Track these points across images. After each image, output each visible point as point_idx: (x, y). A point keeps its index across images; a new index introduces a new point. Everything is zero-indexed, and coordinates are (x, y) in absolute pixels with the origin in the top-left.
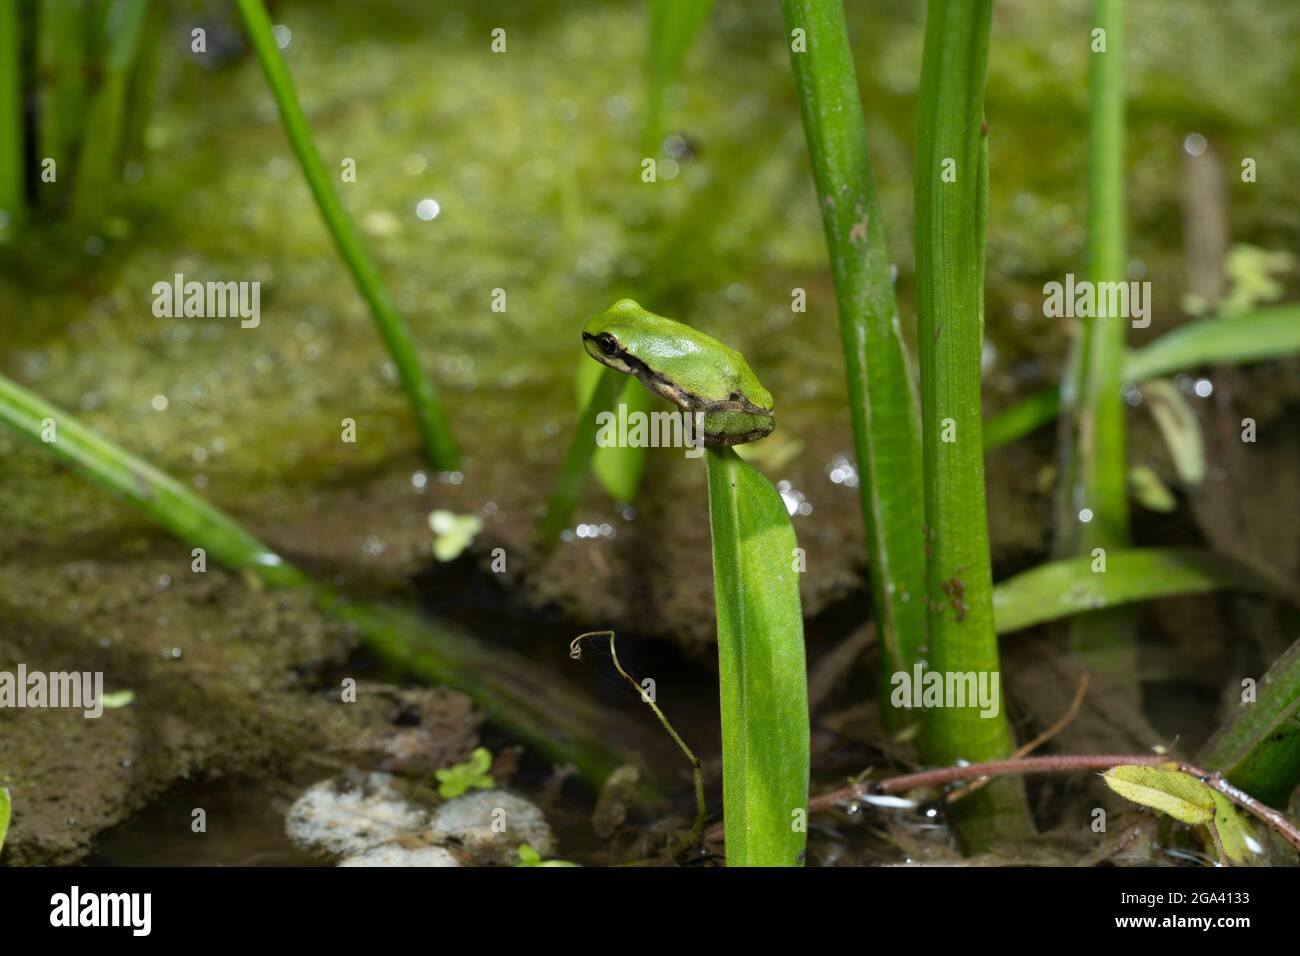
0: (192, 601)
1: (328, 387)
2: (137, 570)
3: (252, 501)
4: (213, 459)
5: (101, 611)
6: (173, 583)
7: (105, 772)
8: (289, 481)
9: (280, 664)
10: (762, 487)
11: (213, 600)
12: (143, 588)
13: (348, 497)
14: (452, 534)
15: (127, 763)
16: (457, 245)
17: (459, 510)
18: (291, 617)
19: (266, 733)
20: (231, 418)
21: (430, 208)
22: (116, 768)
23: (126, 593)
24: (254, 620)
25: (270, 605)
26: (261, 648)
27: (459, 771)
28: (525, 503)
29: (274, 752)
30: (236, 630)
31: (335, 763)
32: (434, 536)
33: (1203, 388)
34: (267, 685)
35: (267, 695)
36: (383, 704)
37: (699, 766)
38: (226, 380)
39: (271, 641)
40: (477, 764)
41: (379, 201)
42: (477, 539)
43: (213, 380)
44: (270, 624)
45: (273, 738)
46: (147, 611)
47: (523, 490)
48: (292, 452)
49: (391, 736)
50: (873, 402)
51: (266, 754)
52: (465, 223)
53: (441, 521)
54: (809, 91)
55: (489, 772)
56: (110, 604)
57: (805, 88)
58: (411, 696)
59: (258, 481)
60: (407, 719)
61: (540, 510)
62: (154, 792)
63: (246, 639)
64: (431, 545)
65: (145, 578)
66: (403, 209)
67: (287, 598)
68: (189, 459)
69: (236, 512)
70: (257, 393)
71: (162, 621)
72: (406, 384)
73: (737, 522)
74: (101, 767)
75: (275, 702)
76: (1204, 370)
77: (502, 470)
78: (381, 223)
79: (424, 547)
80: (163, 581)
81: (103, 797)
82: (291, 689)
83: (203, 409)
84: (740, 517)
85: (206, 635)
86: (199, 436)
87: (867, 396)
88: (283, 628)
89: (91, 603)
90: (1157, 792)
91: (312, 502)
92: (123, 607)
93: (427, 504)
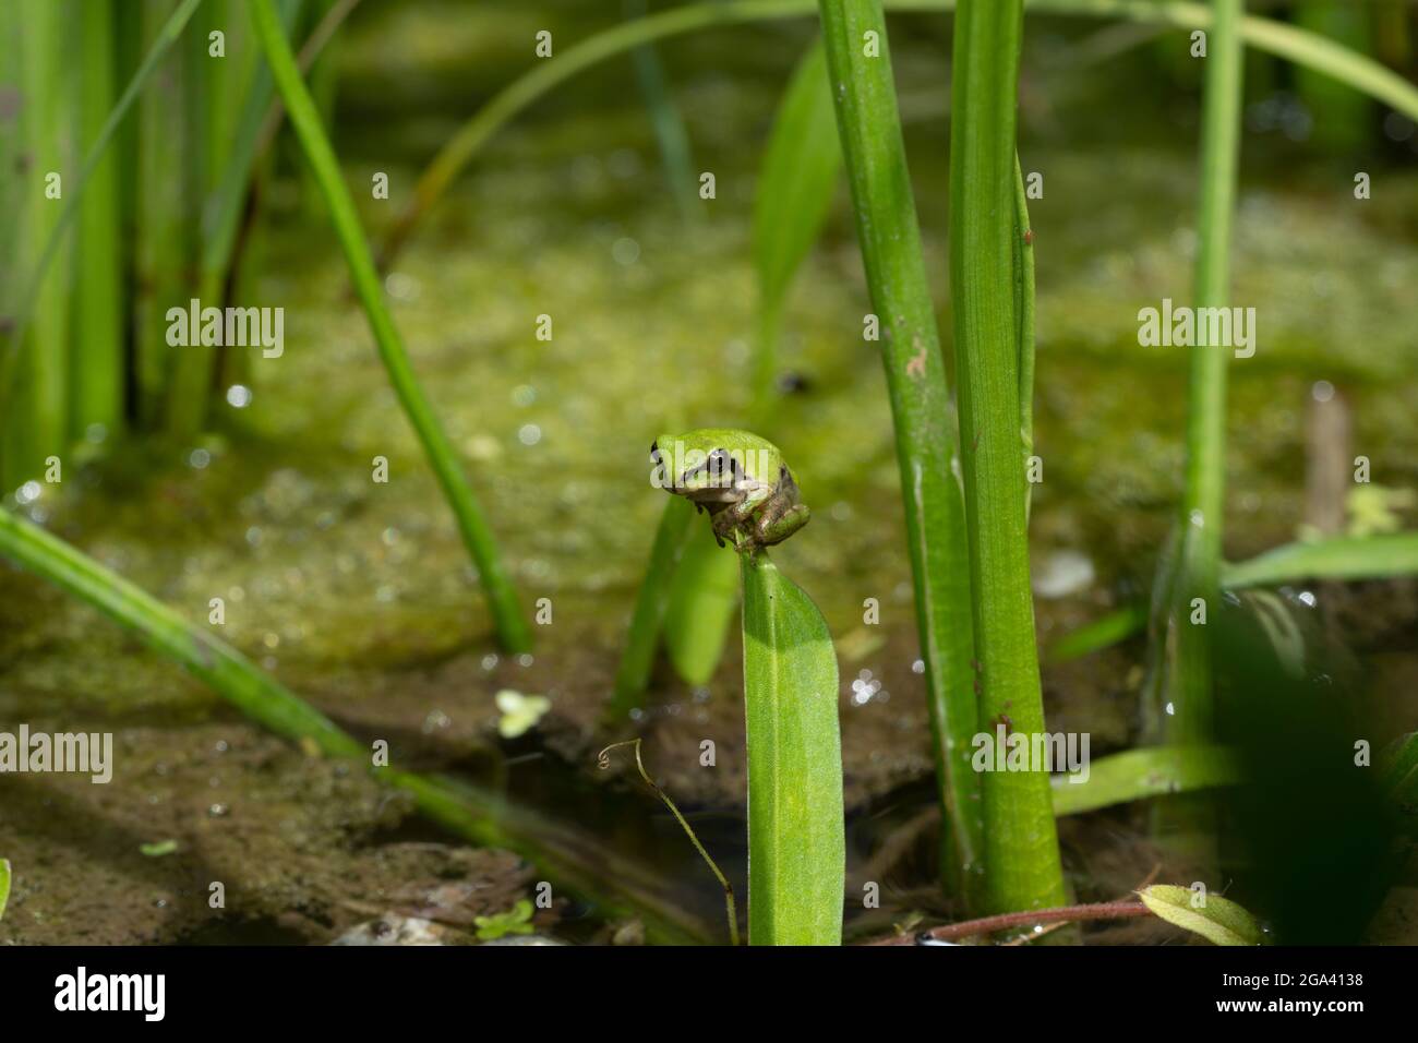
0: (246, 766)
1: (407, 584)
2: (193, 736)
3: (318, 681)
4: (284, 643)
5: (153, 772)
6: (230, 749)
7: (138, 911)
8: (359, 663)
9: (329, 822)
10: (803, 602)
11: (268, 767)
12: (198, 754)
13: (417, 679)
14: (518, 713)
15: (162, 903)
16: (558, 470)
17: (528, 690)
18: (346, 784)
19: (307, 881)
20: (308, 611)
21: (530, 432)
22: (150, 907)
23: (180, 757)
24: (307, 785)
25: (325, 771)
26: (313, 810)
27: (500, 919)
28: (596, 688)
29: (313, 900)
30: (290, 792)
31: (374, 910)
32: (500, 714)
33: (1308, 598)
34: (313, 840)
35: (312, 848)
36: (430, 860)
37: (730, 890)
38: (306, 576)
39: (322, 803)
40: (519, 913)
41: (484, 427)
42: (544, 718)
43: (293, 578)
44: (324, 788)
45: (313, 887)
46: (200, 773)
47: (596, 675)
48: (364, 640)
49: (433, 887)
50: (929, 546)
51: (305, 901)
52: (567, 447)
53: (509, 701)
54: (865, 218)
55: (531, 921)
56: (163, 769)
57: (862, 214)
58: (459, 855)
59: (327, 664)
60: (452, 875)
61: (609, 694)
62: (185, 930)
63: (297, 800)
64: (496, 721)
65: (201, 745)
66: (506, 435)
67: (343, 767)
68: (259, 644)
69: (302, 691)
70: (337, 589)
71: (214, 782)
72: (486, 583)
73: (773, 634)
74: (134, 906)
75: (320, 855)
76: (1311, 584)
77: (575, 658)
78: (483, 448)
79: (490, 723)
80: (221, 746)
81: (132, 932)
82: (339, 844)
83: (282, 600)
84: (778, 631)
85: (256, 795)
86: (272, 624)
87: (923, 537)
88: (337, 793)
89: (144, 765)
90: (1198, 917)
91: (379, 682)
92: (176, 770)
93: (496, 684)
